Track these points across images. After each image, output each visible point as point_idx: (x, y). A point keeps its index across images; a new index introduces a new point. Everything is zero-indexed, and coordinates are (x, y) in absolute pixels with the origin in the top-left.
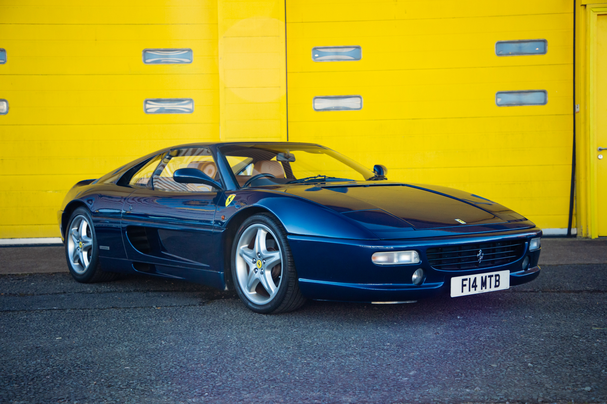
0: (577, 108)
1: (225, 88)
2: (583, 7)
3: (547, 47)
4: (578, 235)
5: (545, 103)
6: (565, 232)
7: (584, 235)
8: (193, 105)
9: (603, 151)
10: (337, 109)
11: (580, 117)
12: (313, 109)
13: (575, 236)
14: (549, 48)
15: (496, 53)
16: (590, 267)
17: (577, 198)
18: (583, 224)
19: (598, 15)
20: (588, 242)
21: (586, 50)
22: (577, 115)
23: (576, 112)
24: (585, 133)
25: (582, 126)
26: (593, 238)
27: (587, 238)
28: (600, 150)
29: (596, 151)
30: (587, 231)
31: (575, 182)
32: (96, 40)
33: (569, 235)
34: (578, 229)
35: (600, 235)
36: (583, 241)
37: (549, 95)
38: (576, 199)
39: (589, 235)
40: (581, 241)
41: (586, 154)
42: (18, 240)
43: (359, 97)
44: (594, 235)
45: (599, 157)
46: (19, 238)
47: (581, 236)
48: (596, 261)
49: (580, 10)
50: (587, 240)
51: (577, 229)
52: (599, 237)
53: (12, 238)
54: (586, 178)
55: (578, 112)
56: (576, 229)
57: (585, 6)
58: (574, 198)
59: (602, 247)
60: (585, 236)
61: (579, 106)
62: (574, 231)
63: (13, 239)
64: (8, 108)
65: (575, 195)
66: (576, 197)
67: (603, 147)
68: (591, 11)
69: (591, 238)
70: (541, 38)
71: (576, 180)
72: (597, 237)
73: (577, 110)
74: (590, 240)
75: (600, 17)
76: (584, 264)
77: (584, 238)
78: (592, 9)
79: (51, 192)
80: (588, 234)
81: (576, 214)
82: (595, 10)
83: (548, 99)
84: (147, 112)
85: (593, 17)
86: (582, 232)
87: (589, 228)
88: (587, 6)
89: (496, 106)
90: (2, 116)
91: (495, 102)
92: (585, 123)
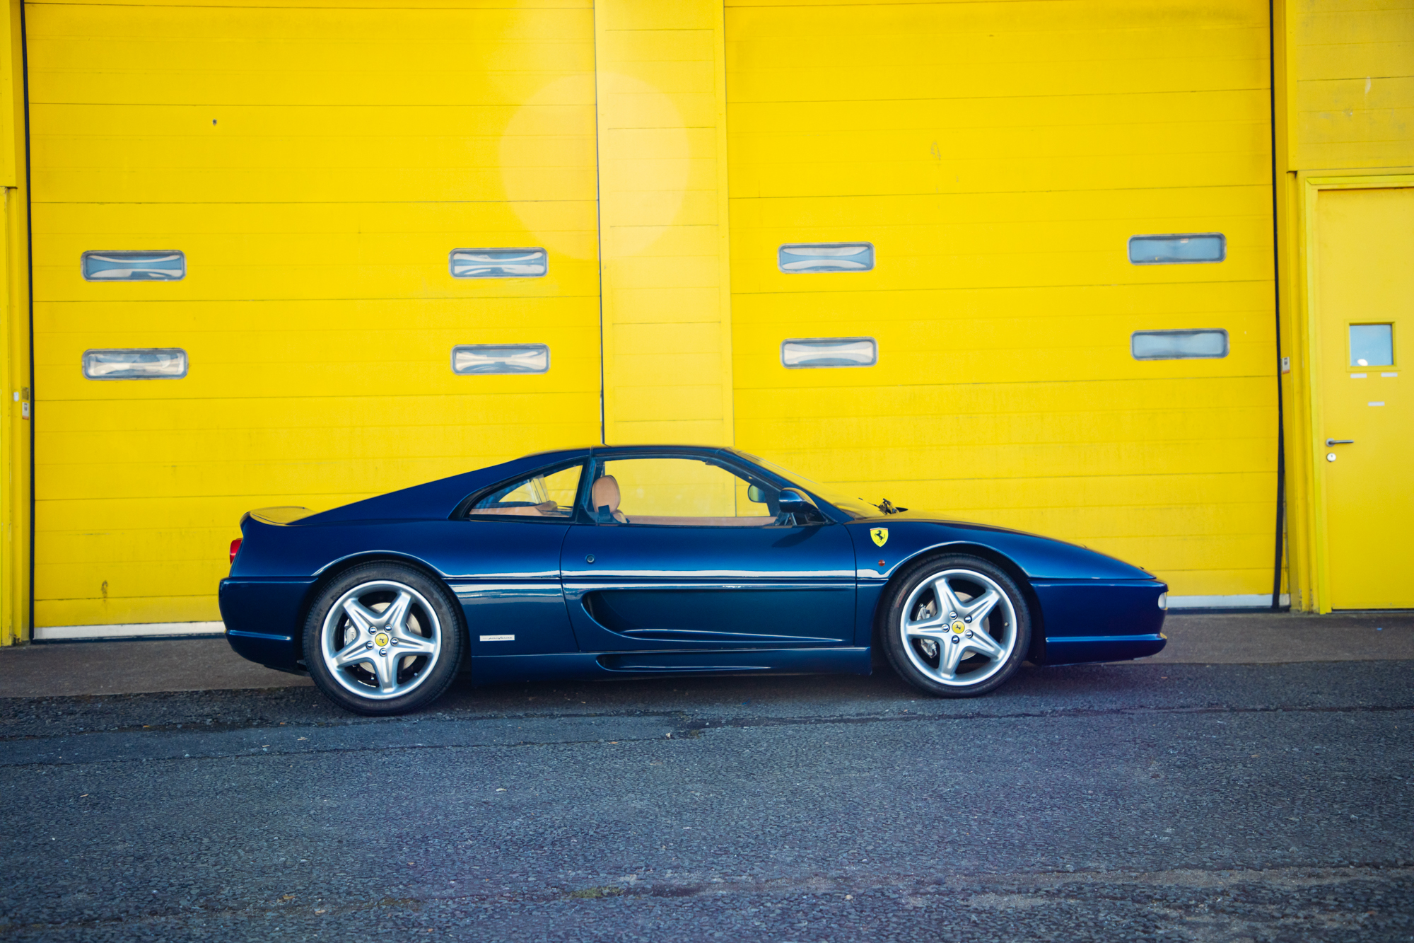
0: (1286, 363)
1: (613, 324)
2: (1291, 175)
3: (1225, 248)
4: (1293, 608)
5: (1224, 354)
6: (1267, 601)
7: (1304, 608)
8: (547, 357)
9: (1335, 447)
10: (828, 363)
11: (1291, 382)
12: (782, 364)
13: (1287, 609)
14: (1228, 250)
15: (1131, 259)
16: (1342, 666)
17: (1289, 534)
18: (1303, 587)
19: (1319, 190)
20: (1314, 620)
21: (1298, 254)
22: (1284, 377)
23: (1282, 372)
24: (1302, 411)
25: (1297, 399)
26: (1322, 612)
27: (1311, 612)
28: (1331, 443)
29: (1323, 445)
30: (1311, 599)
31: (1284, 504)
32: (360, 233)
33: (1276, 607)
34: (1292, 595)
35: (1334, 608)
36: (1306, 619)
37: (1231, 338)
38: (1287, 537)
39: (1315, 608)
40: (1302, 620)
41: (1304, 452)
42: (203, 624)
43: (871, 341)
44: (1324, 608)
45: (1330, 458)
46: (206, 622)
47: (1300, 609)
48: (1346, 656)
49: (1285, 181)
50: (1312, 616)
51: (1290, 596)
52: (1333, 610)
53: (191, 622)
54: (1305, 498)
55: (1288, 372)
56: (1288, 595)
57: (1295, 173)
58: (1284, 536)
59: (1346, 629)
60: (1307, 610)
61: (1288, 360)
62: (1284, 600)
63: (194, 624)
64: (187, 366)
65: (1284, 531)
66: (1286, 533)
67: (1334, 439)
68: (1306, 182)
69: (1318, 614)
70: (1214, 231)
71: (1285, 502)
72: (1329, 611)
73: (1284, 368)
74: (1318, 616)
75: (1321, 192)
76: (1328, 662)
77: (1304, 613)
78: (1309, 180)
80: (1312, 605)
81: (1288, 568)
82: (1313, 181)
83: (1230, 346)
84: (457, 372)
85: (1310, 194)
86: (1300, 602)
87: (1315, 593)
88: (1299, 174)
89: (1132, 359)
90: (175, 381)
91: (1129, 352)
92: (1302, 393)
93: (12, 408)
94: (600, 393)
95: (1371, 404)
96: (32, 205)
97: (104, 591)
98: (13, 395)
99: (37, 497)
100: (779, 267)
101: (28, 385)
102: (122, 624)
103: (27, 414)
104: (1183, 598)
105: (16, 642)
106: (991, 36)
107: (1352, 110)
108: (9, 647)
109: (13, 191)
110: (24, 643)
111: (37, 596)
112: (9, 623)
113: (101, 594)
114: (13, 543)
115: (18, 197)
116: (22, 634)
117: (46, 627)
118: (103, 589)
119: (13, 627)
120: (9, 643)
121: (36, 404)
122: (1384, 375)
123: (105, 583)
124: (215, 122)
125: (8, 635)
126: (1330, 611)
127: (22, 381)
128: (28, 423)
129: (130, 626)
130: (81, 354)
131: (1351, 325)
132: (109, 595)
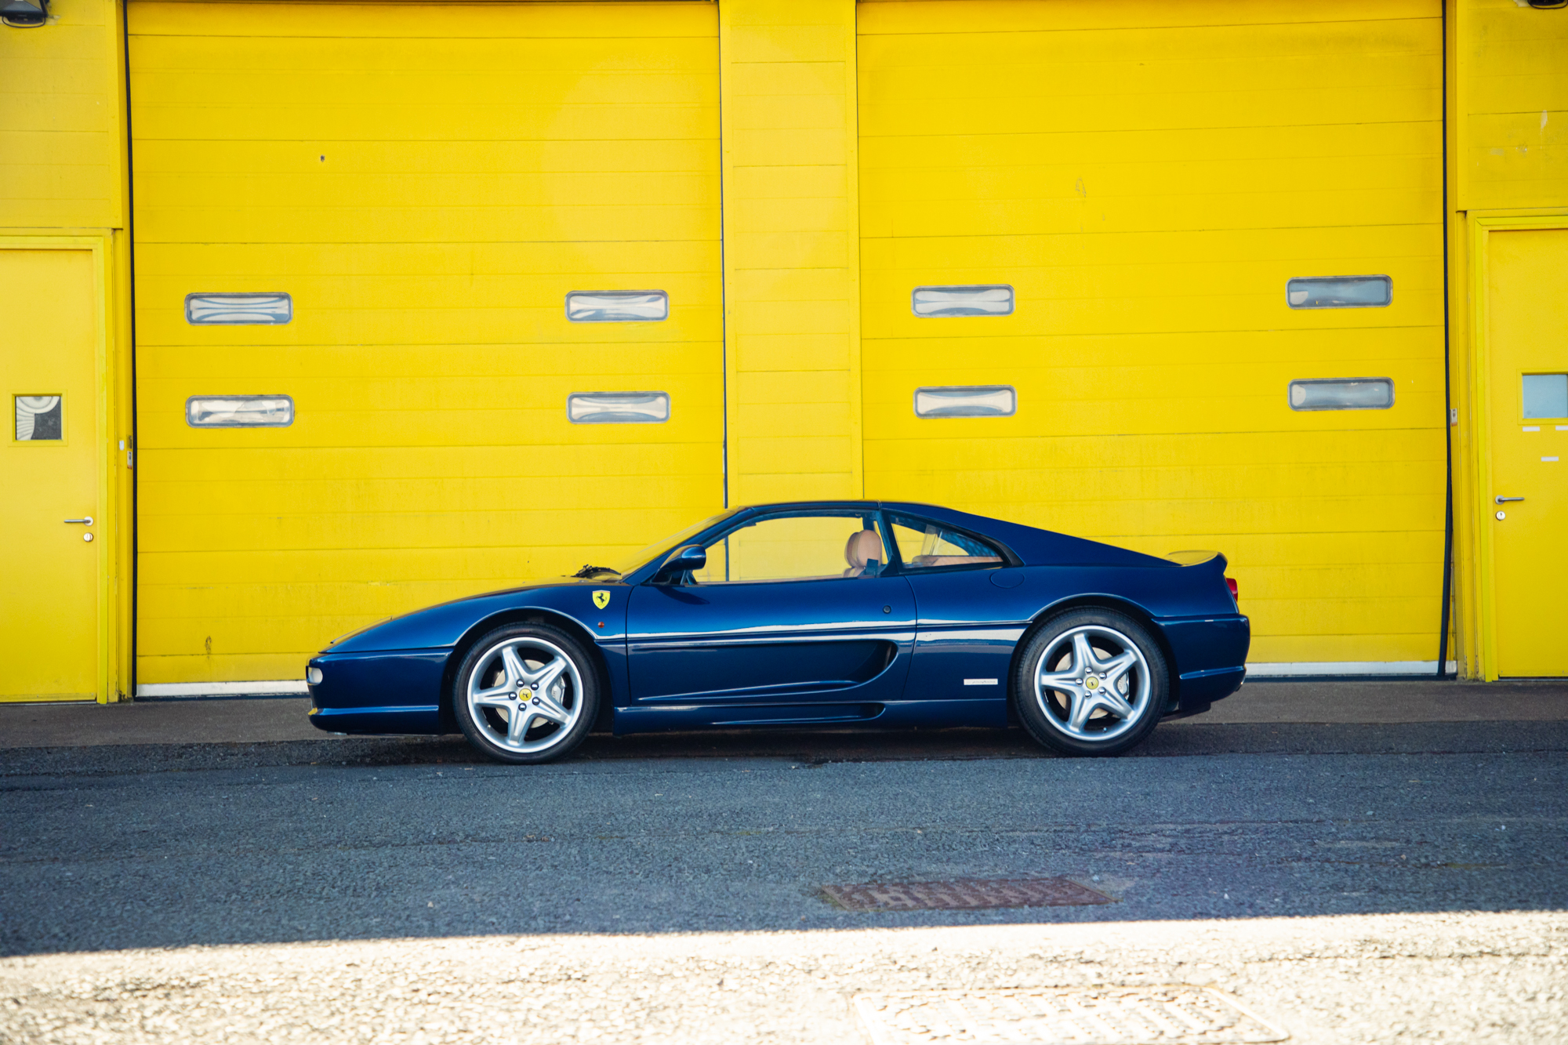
0: (1454, 415)
1: (737, 371)
2: (1461, 215)
3: (1392, 291)
4: (1459, 676)
5: (1389, 404)
6: (1432, 668)
7: (1469, 675)
8: (668, 404)
9: (1505, 504)
10: (965, 412)
11: (1459, 434)
12: (915, 414)
13: (1454, 676)
14: (1396, 293)
15: (1289, 303)
17: (1457, 598)
18: (1468, 652)
19: (1490, 231)
20: (1478, 687)
21: (1467, 300)
22: (1452, 429)
23: (1451, 424)
24: (1470, 467)
25: (1464, 453)
26: (1488, 680)
27: (1475, 679)
28: (1501, 501)
29: (1491, 502)
30: (1476, 666)
31: (1452, 565)
32: (472, 275)
33: (1442, 674)
34: (1458, 662)
35: (1502, 676)
36: (1466, 687)
37: (1397, 388)
38: (1454, 600)
39: (1480, 675)
40: (1461, 686)
41: (1471, 510)
43: (1010, 389)
44: (1490, 676)
45: (1499, 516)
47: (1465, 676)
49: (1455, 220)
50: (1476, 683)
51: (1456, 663)
52: (1500, 678)
53: (297, 680)
54: (1472, 559)
55: (1456, 424)
56: (1454, 662)
57: (1465, 212)
58: (1451, 598)
60: (1473, 677)
61: (1456, 411)
62: (1451, 667)
64: (293, 413)
65: (1451, 592)
66: (1454, 596)
67: (1505, 496)
68: (1476, 223)
69: (1483, 681)
70: (1380, 273)
73: (1453, 420)
74: (1481, 683)
75: (1493, 234)
77: (1469, 680)
78: (1479, 220)
79: (378, 583)
80: (1477, 672)
81: (1455, 633)
82: (1483, 221)
83: (1396, 396)
84: (573, 420)
85: (1480, 236)
86: (1466, 669)
87: (1480, 659)
88: (1468, 213)
89: (1290, 409)
90: (281, 429)
91: (1287, 401)
92: (1469, 446)
93: (117, 458)
94: (723, 444)
95: (1543, 459)
96: (135, 245)
97: (208, 647)
98: (118, 444)
99: (139, 549)
100: (913, 311)
101: (131, 434)
102: (226, 682)
103: (130, 462)
104: (1341, 664)
105: (121, 698)
106: (1142, 64)
107: (1527, 146)
108: (115, 703)
109: (118, 232)
110: (128, 700)
111: (138, 652)
112: (116, 679)
113: (204, 651)
114: (118, 597)
115: (123, 238)
116: (126, 691)
117: (149, 684)
118: (207, 645)
119: (118, 683)
120: (115, 699)
121: (139, 452)
122: (1558, 428)
123: (209, 639)
124: (322, 158)
125: (114, 691)
126: (1497, 679)
127: (126, 430)
128: (131, 471)
129: (234, 684)
130: (185, 401)
131: (1524, 374)
132: (213, 651)
